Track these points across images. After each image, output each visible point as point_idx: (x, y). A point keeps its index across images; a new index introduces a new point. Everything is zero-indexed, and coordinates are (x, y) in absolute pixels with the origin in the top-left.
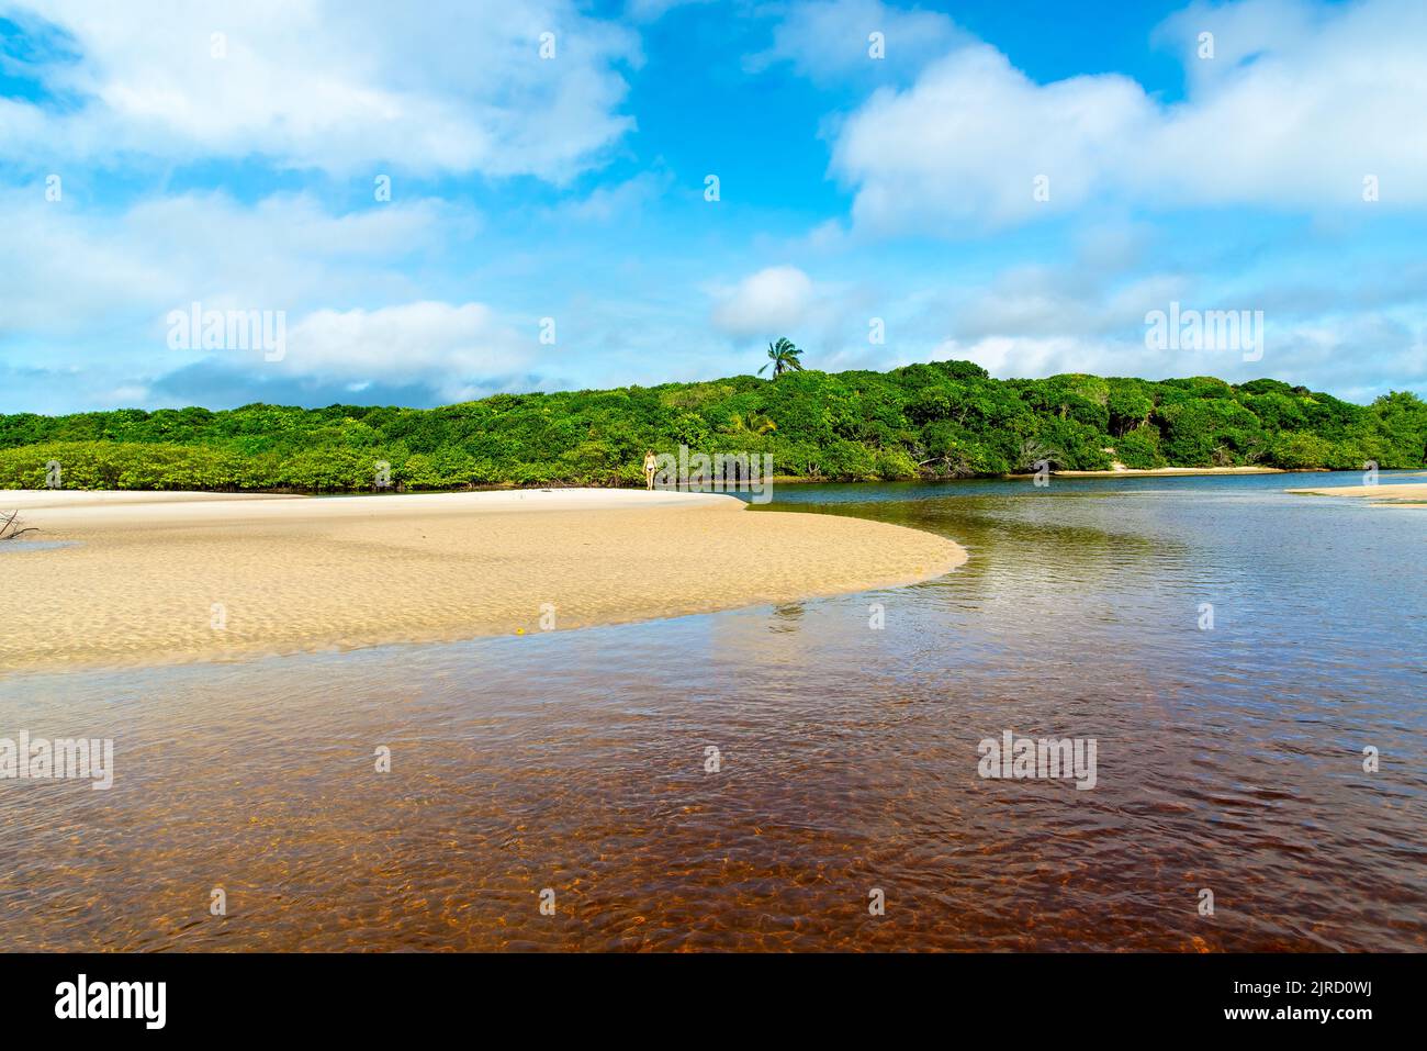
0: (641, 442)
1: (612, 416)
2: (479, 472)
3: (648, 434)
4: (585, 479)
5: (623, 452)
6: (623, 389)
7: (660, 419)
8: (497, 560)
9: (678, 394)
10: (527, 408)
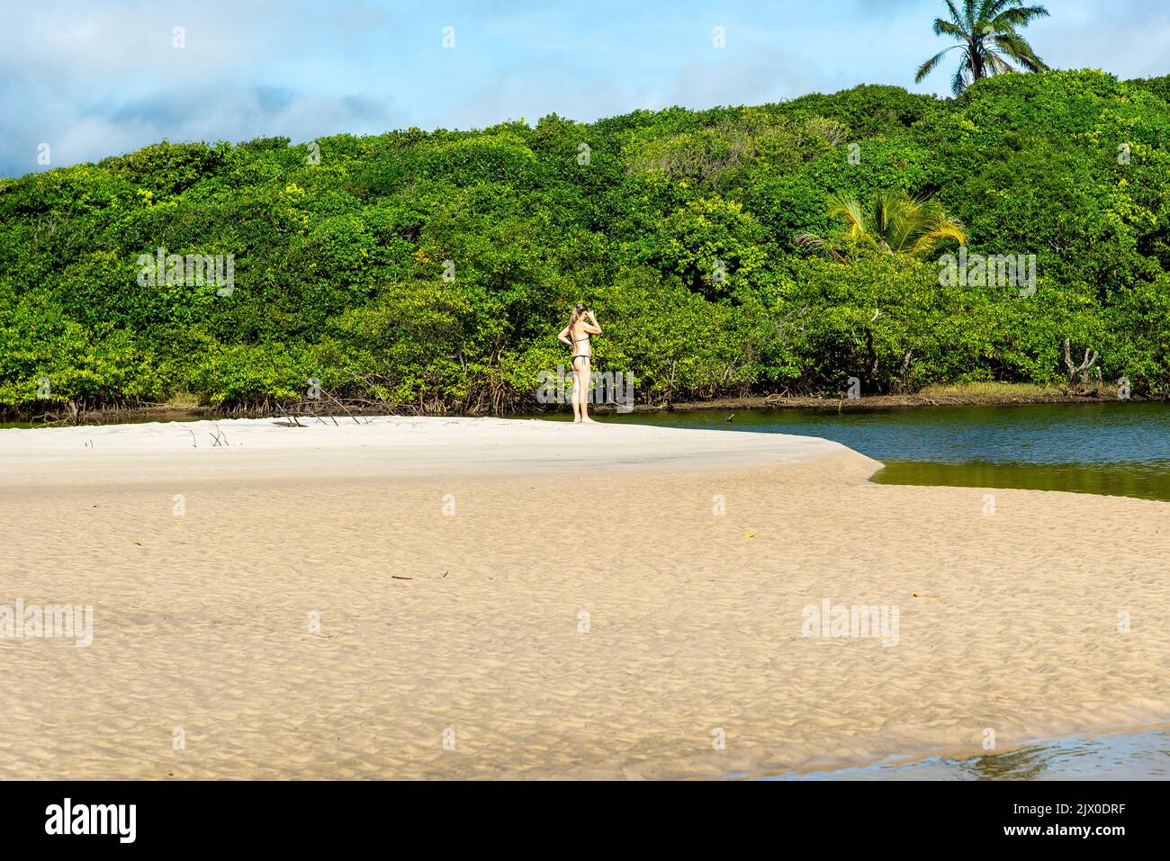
0: (567, 284)
1: (483, 206)
2: (101, 368)
3: (587, 258)
4: (405, 391)
5: (514, 311)
6: (517, 129)
7: (623, 214)
8: (140, 620)
9: (678, 141)
10: (237, 183)
